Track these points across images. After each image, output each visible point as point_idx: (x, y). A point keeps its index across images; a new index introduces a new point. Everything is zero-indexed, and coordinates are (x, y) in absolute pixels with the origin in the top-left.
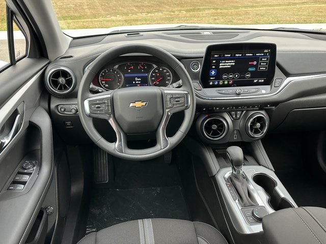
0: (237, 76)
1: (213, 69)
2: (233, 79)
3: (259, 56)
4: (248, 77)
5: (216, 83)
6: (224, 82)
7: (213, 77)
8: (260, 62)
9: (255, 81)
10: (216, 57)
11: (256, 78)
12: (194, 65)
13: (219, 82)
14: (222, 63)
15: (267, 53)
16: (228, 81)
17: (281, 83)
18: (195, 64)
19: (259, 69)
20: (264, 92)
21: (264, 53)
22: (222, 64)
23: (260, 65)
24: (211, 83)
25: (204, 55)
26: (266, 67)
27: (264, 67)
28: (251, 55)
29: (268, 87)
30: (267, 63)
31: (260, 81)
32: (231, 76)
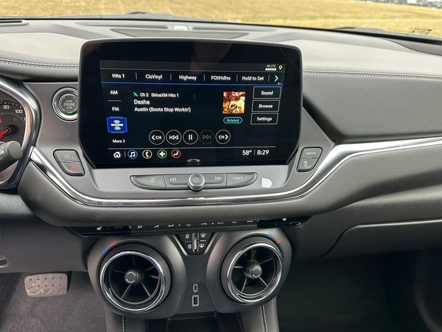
0: (191, 137)
1: (115, 114)
2: (182, 144)
3: (252, 82)
4: (223, 140)
5: (133, 155)
6: (155, 152)
7: (118, 136)
8: (254, 99)
9: (246, 153)
10: (117, 79)
11: (246, 145)
12: (64, 101)
13: (139, 152)
14: (140, 98)
15: (273, 74)
16: (169, 152)
17: (319, 159)
19: (255, 120)
21: (266, 74)
22: (139, 102)
23: (256, 108)
24: (117, 155)
25: (76, 71)
26: (274, 116)
27: (267, 116)
28: (225, 78)
29: (282, 170)
30: (275, 104)
31: (259, 152)
32: (173, 137)
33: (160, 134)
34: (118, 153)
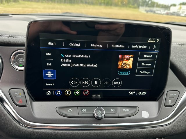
0: (96, 83)
1: (49, 67)
2: (91, 87)
3: (138, 49)
4: (117, 85)
5: (59, 93)
6: (73, 92)
7: (50, 81)
8: (139, 60)
9: (132, 93)
10: (51, 46)
11: (132, 88)
12: (18, 58)
13: (63, 92)
14: (65, 58)
15: (152, 44)
16: (82, 92)
17: (177, 99)
18: (20, 56)
19: (138, 73)
20: (145, 115)
21: (148, 44)
22: (65, 61)
23: (140, 65)
24: (49, 93)
26: (151, 71)
27: (147, 71)
28: (121, 46)
29: (153, 105)
30: (152, 63)
31: (140, 93)
32: (85, 83)
33: (76, 80)
34: (49, 92)
